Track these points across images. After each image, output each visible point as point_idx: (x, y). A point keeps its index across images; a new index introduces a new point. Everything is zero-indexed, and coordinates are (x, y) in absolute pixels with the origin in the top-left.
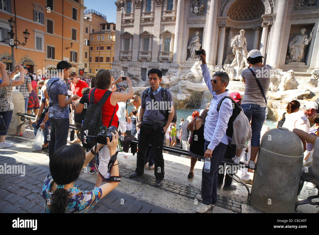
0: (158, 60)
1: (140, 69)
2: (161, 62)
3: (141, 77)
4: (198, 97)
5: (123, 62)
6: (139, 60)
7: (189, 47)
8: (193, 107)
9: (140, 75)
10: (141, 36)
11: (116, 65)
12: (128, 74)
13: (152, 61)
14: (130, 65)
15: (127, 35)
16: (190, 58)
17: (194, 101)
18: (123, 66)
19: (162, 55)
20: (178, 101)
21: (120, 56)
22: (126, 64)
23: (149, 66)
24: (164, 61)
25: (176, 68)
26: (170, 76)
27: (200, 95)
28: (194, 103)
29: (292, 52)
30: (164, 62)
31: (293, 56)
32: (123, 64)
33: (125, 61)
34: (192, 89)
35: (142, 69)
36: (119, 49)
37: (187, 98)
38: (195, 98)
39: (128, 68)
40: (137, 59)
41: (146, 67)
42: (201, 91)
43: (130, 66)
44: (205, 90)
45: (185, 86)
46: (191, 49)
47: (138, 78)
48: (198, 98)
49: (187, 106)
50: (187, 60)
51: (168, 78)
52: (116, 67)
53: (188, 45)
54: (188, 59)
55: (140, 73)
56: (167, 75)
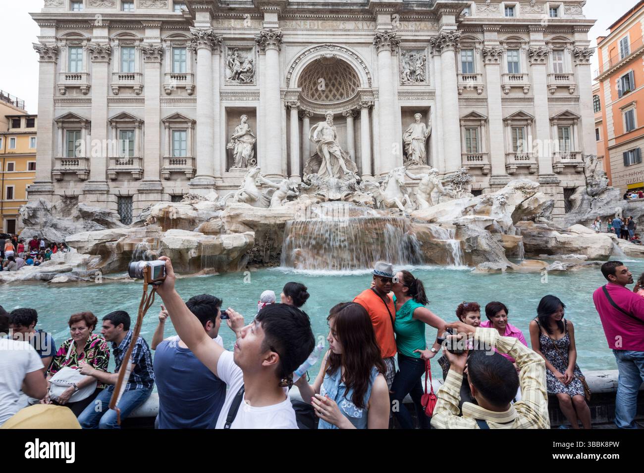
0: (160, 174)
1: (114, 199)
2: (168, 179)
3: (119, 216)
4: (270, 239)
5: (64, 184)
6: (110, 176)
7: (230, 145)
8: (261, 265)
9: (116, 212)
10: (111, 124)
11: (41, 192)
12: (80, 210)
13: (146, 178)
14: (84, 191)
15: (72, 120)
16: (233, 168)
17: (261, 249)
18: (63, 194)
19: (170, 164)
20: (225, 252)
21: (52, 170)
22: (73, 188)
23: (139, 190)
24: (174, 177)
25: (205, 188)
26: (193, 201)
27: (275, 233)
28: (261, 253)
29: (410, 148)
30: (175, 180)
31: (411, 155)
32: (63, 190)
33: (69, 181)
34: (256, 219)
35: (120, 197)
36: (50, 152)
37: (248, 241)
38: (265, 241)
39: (80, 197)
40: (104, 176)
41: (131, 193)
42: (278, 222)
43: (86, 192)
44: (286, 219)
45: (238, 215)
46: (234, 149)
47: (109, 219)
48: (271, 242)
49: (249, 263)
50: (227, 170)
51: (191, 204)
52: (42, 198)
53: (228, 142)
54: (231, 168)
55: (115, 206)
56: (186, 199)
